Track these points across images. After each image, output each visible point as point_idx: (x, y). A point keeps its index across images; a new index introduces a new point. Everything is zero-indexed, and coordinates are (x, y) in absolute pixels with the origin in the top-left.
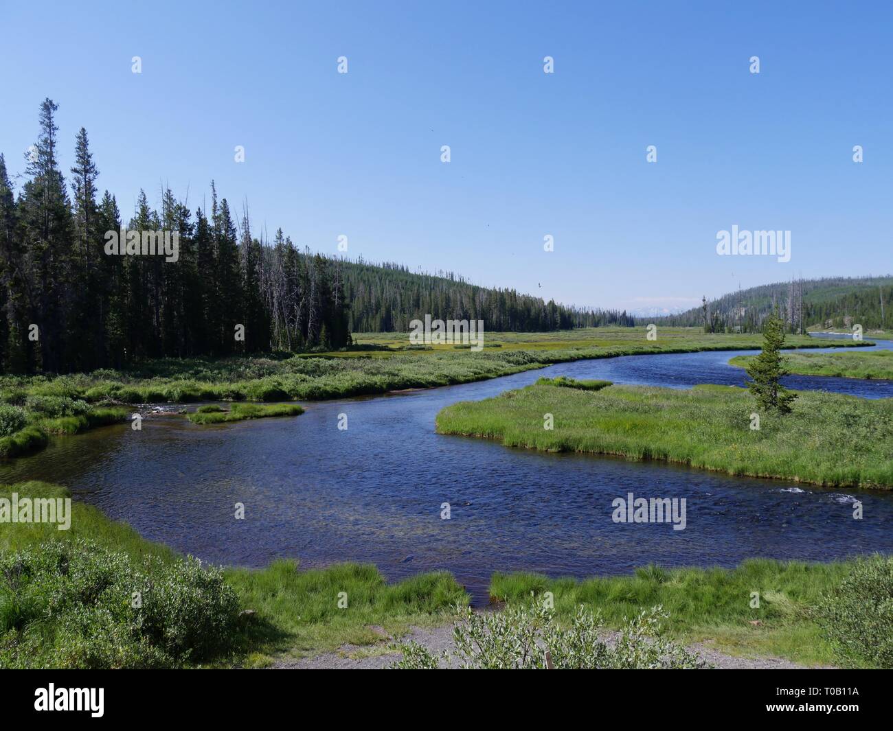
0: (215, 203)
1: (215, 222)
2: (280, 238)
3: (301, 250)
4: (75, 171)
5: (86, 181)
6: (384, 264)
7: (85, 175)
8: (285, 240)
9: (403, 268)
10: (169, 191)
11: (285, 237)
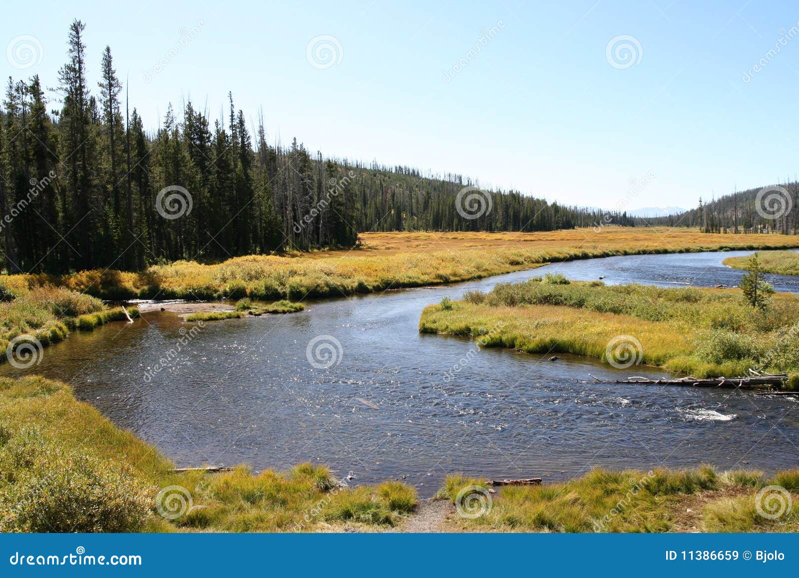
0: (232, 112)
1: (233, 130)
2: (294, 144)
3: (314, 156)
4: (101, 85)
5: (110, 95)
6: (396, 168)
7: (110, 90)
8: (299, 145)
9: (414, 171)
10: (190, 103)
11: (298, 143)
